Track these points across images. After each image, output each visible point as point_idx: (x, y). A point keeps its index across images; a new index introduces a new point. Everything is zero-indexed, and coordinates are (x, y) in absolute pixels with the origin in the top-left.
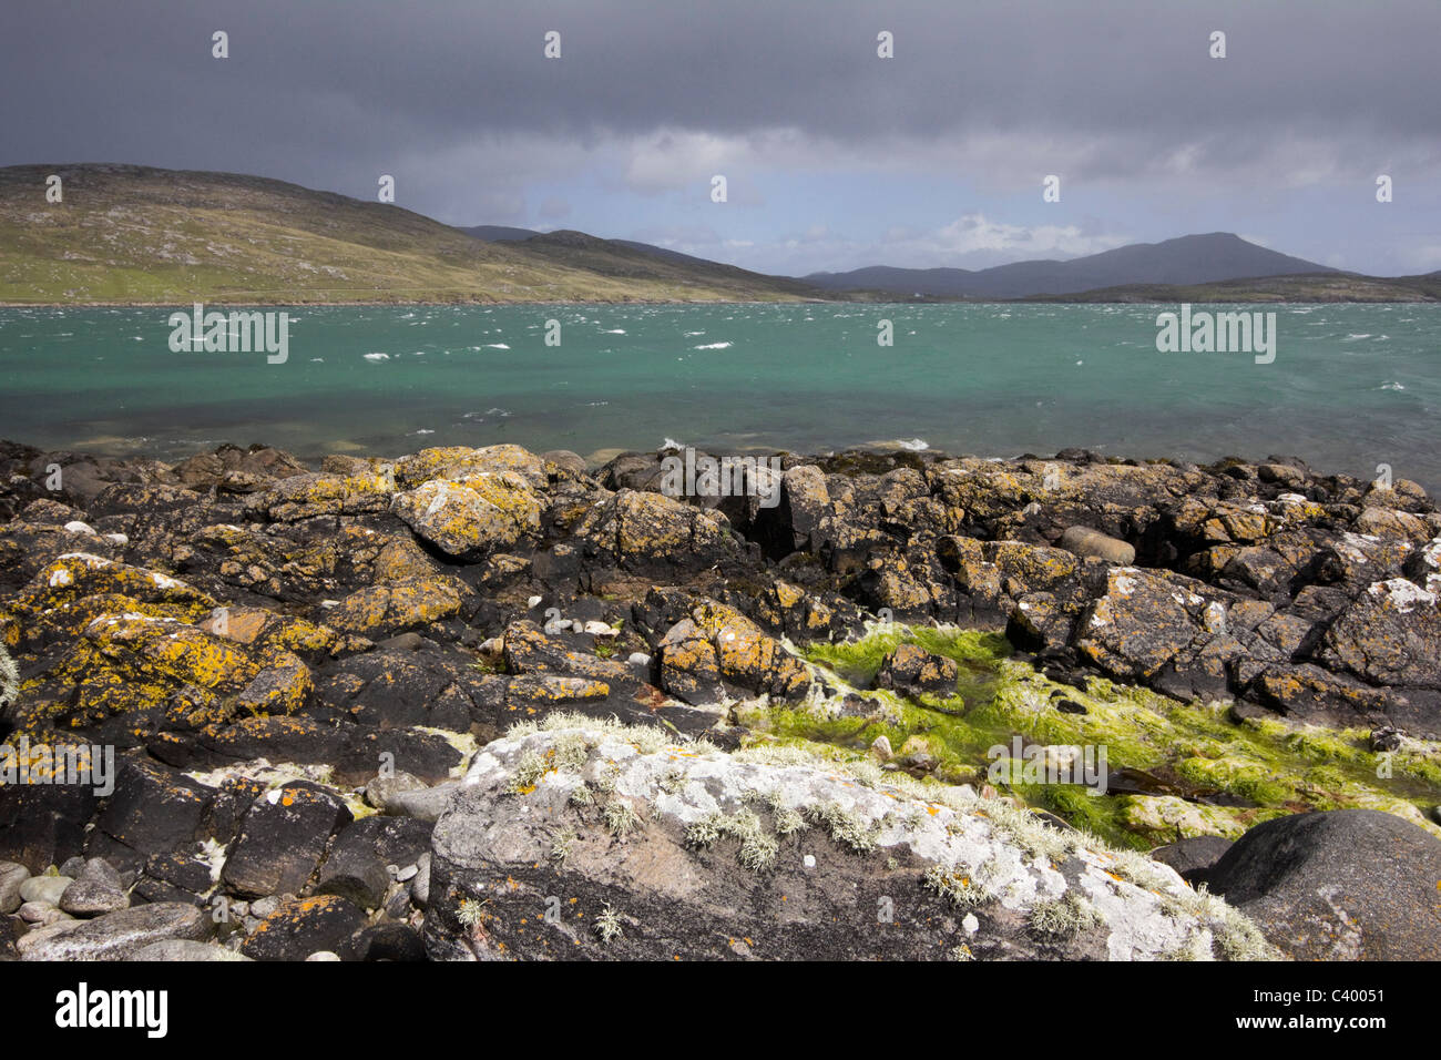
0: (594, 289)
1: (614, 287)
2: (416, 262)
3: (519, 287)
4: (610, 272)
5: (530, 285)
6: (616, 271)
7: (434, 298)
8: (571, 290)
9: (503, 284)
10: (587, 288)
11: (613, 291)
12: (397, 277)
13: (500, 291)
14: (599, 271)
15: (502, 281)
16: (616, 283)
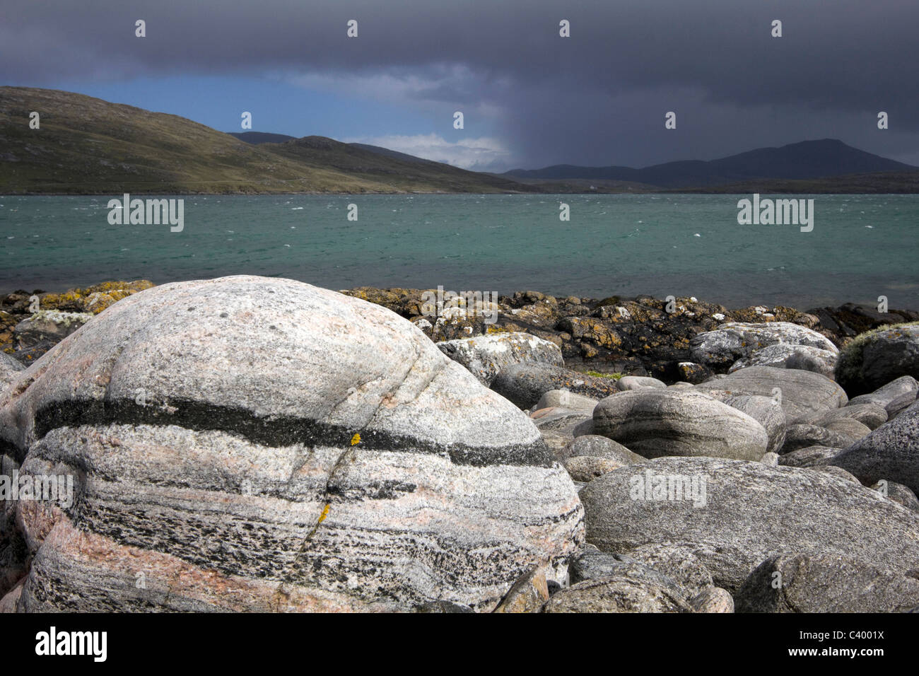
0: (337, 183)
1: (353, 181)
2: (194, 160)
3: (277, 180)
4: (350, 170)
5: (286, 179)
6: (355, 168)
7: (209, 188)
8: (319, 183)
9: (264, 178)
10: (332, 181)
11: (351, 184)
12: (179, 173)
13: (262, 184)
14: (341, 168)
15: (264, 175)
16: (354, 178)
